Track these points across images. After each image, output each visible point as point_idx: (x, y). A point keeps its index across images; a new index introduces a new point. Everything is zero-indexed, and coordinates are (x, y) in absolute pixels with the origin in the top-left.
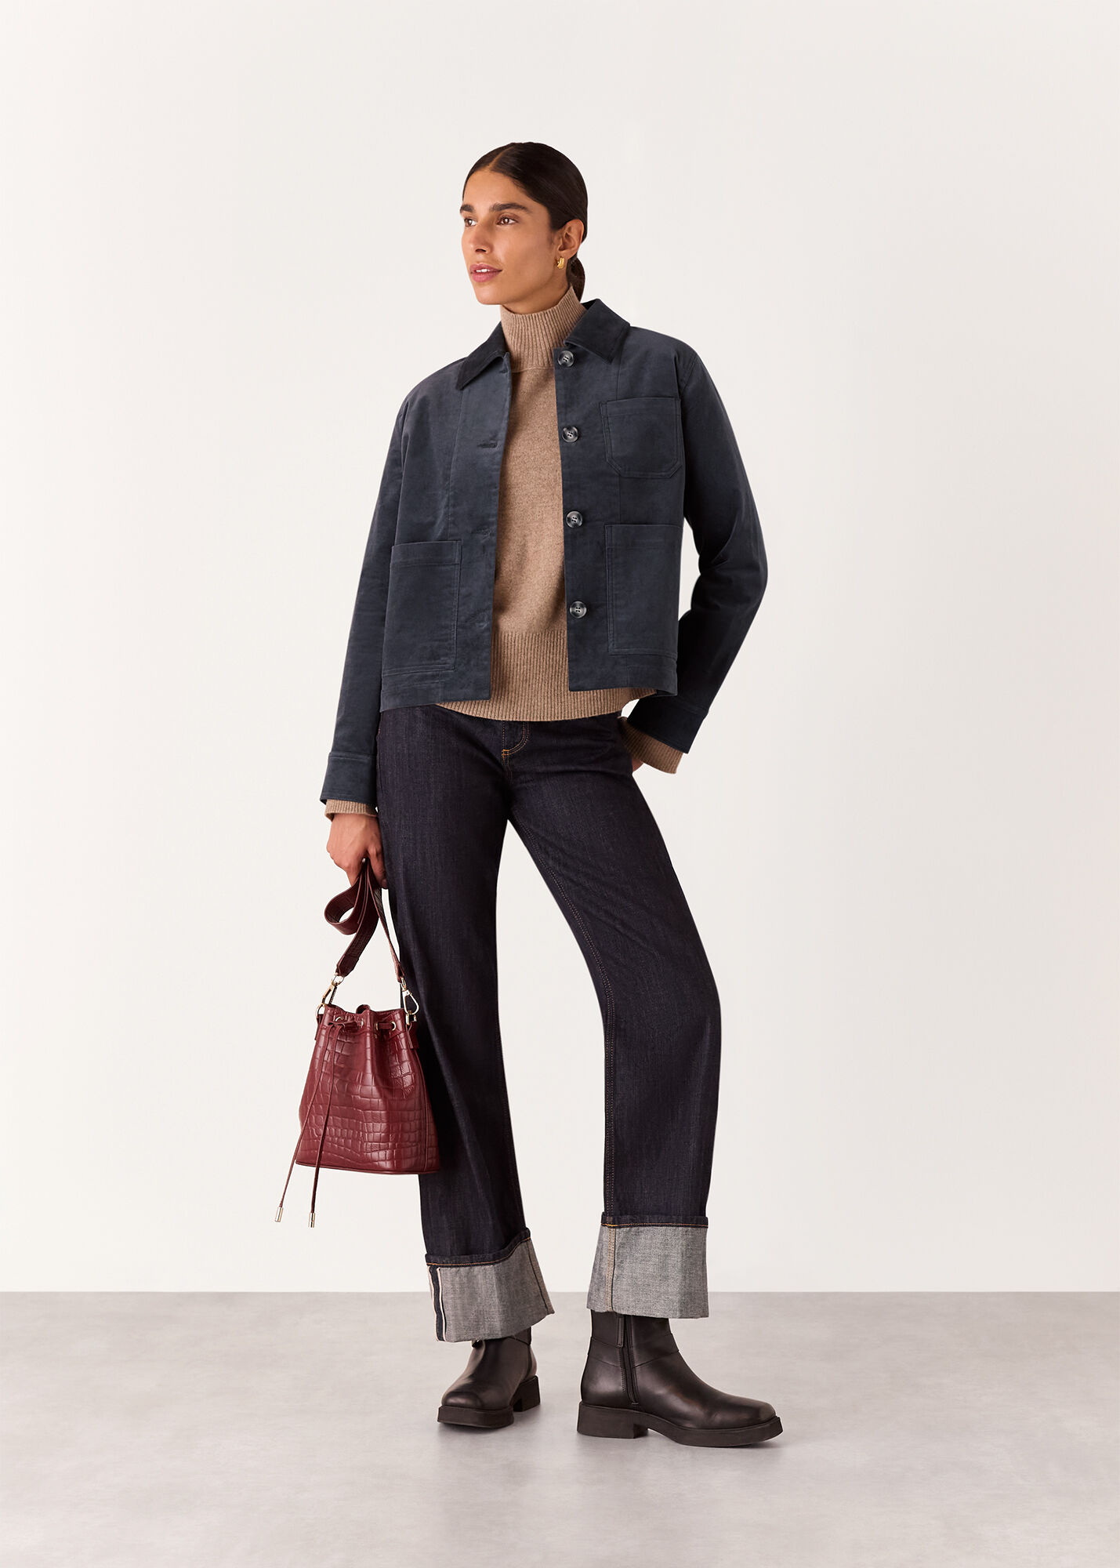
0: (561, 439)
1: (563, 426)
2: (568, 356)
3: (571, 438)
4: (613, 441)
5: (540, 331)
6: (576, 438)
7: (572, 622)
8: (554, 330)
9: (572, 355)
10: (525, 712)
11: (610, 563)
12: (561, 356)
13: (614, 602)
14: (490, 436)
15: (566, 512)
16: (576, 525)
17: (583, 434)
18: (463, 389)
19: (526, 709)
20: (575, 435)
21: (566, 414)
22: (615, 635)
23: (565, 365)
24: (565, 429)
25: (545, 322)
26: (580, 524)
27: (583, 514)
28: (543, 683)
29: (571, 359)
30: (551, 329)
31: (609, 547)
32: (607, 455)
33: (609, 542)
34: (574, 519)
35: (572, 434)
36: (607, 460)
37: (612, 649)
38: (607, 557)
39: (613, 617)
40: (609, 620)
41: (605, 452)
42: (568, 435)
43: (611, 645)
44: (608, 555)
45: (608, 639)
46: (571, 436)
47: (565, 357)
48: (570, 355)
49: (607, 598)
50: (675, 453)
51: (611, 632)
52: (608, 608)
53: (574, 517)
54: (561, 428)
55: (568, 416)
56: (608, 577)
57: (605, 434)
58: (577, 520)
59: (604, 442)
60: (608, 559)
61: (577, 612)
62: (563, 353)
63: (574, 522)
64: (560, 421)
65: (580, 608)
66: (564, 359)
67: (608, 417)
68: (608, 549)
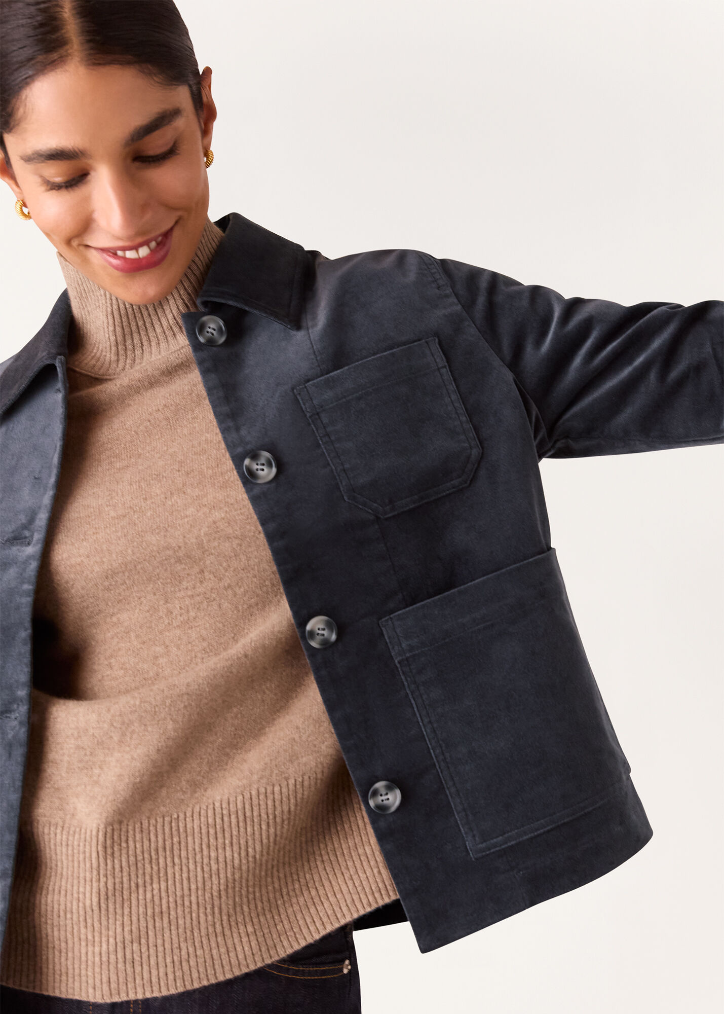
0: (246, 483)
1: (242, 455)
2: (214, 324)
3: (267, 473)
6: (275, 471)
9: (221, 323)
10: (171, 977)
11: (412, 687)
12: (202, 328)
13: (447, 755)
14: (25, 521)
16: (325, 642)
17: (284, 459)
19: (170, 970)
20: (270, 464)
21: (238, 429)
22: (471, 817)
23: (211, 342)
24: (247, 462)
27: (334, 616)
28: (202, 910)
29: (220, 330)
31: (400, 658)
32: (342, 489)
33: (396, 647)
34: (321, 632)
35: (263, 465)
36: (345, 498)
37: (473, 845)
38: (403, 677)
39: (454, 784)
40: (450, 793)
41: (338, 484)
42: (257, 470)
43: (470, 838)
44: (404, 673)
45: (460, 830)
46: (263, 470)
47: (209, 328)
48: (215, 322)
49: (429, 752)
50: (463, 437)
51: (460, 814)
52: (439, 770)
53: (321, 626)
54: (238, 461)
55: (243, 432)
56: (418, 715)
57: (326, 448)
58: (325, 633)
59: (329, 464)
60: (407, 680)
61: (385, 802)
62: (205, 318)
63: (322, 637)
64: (230, 446)
65: (387, 794)
66: (208, 332)
67: (318, 414)
68: (399, 662)
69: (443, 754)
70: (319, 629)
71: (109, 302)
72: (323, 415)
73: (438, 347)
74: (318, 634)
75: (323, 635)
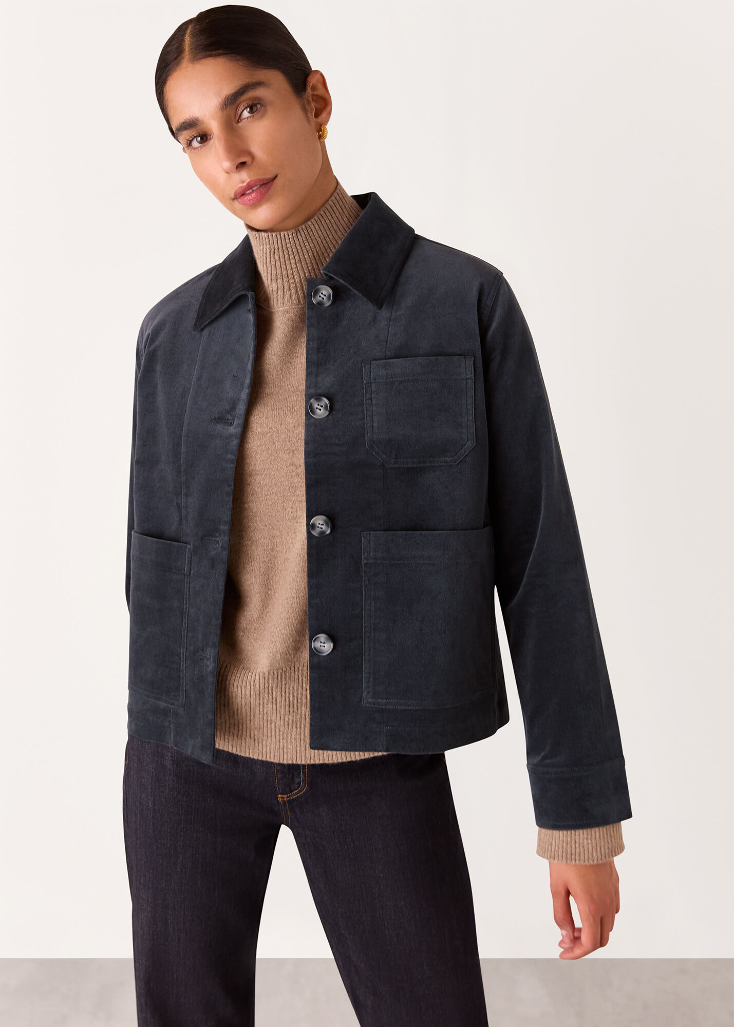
0: (307, 414)
1: (312, 394)
2: (325, 292)
3: (321, 412)
4: (375, 418)
5: (291, 255)
6: (327, 413)
7: (316, 660)
8: (310, 252)
9: (331, 292)
11: (367, 583)
12: (317, 292)
13: (373, 635)
14: (227, 407)
15: (310, 516)
16: (322, 533)
17: (337, 407)
18: (202, 330)
20: (326, 408)
21: (317, 376)
22: (371, 680)
23: (320, 304)
24: (312, 400)
25: (298, 243)
26: (328, 532)
27: (332, 520)
29: (329, 297)
30: (305, 252)
31: (366, 561)
32: (366, 438)
33: (366, 554)
34: (320, 526)
35: (322, 406)
36: (366, 445)
37: (367, 698)
38: (363, 574)
39: (369, 654)
40: (365, 659)
41: (365, 434)
42: (317, 408)
43: (366, 692)
44: (365, 572)
45: (362, 685)
46: (320, 410)
47: (322, 293)
48: (327, 290)
49: (362, 629)
50: (464, 431)
51: (366, 675)
52: (363, 642)
53: (321, 523)
54: (308, 397)
55: (319, 379)
56: (364, 602)
57: (366, 407)
58: (324, 527)
59: (364, 419)
60: (365, 577)
61: (322, 647)
62: (320, 287)
63: (321, 529)
64: (308, 386)
65: (324, 643)
66: (320, 296)
67: (371, 383)
68: (365, 564)
69: (370, 633)
70: (319, 524)
71: (264, 256)
72: (373, 385)
73: (472, 364)
74: (318, 527)
75: (322, 528)
